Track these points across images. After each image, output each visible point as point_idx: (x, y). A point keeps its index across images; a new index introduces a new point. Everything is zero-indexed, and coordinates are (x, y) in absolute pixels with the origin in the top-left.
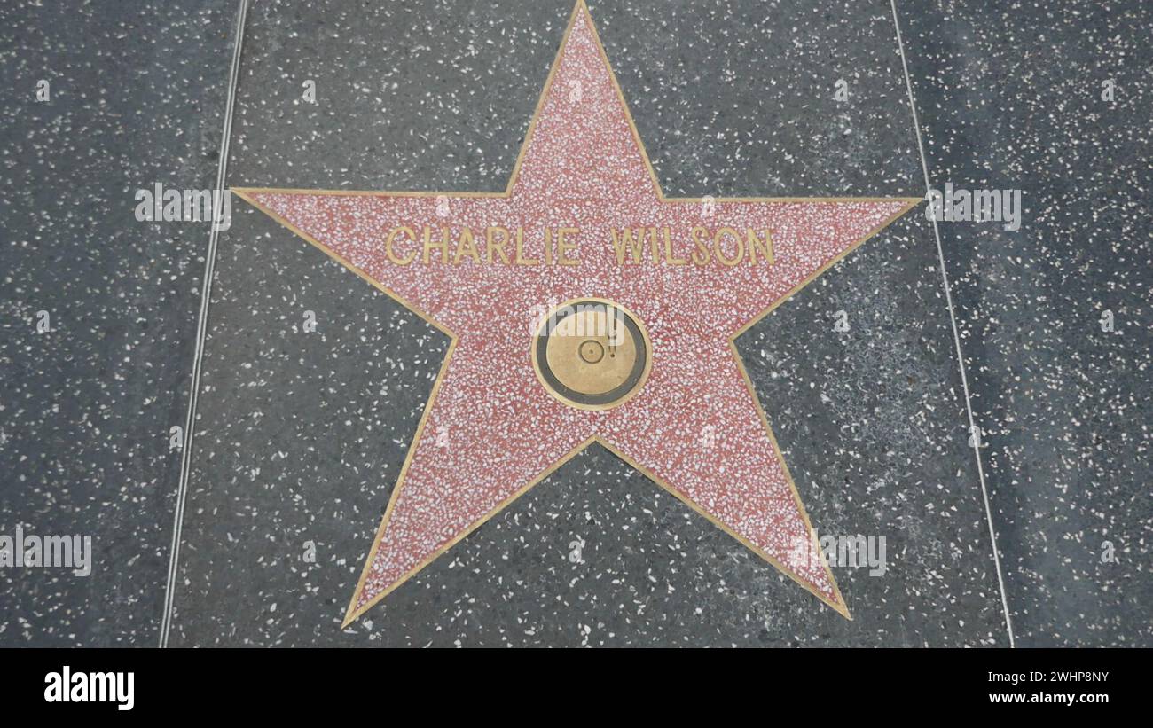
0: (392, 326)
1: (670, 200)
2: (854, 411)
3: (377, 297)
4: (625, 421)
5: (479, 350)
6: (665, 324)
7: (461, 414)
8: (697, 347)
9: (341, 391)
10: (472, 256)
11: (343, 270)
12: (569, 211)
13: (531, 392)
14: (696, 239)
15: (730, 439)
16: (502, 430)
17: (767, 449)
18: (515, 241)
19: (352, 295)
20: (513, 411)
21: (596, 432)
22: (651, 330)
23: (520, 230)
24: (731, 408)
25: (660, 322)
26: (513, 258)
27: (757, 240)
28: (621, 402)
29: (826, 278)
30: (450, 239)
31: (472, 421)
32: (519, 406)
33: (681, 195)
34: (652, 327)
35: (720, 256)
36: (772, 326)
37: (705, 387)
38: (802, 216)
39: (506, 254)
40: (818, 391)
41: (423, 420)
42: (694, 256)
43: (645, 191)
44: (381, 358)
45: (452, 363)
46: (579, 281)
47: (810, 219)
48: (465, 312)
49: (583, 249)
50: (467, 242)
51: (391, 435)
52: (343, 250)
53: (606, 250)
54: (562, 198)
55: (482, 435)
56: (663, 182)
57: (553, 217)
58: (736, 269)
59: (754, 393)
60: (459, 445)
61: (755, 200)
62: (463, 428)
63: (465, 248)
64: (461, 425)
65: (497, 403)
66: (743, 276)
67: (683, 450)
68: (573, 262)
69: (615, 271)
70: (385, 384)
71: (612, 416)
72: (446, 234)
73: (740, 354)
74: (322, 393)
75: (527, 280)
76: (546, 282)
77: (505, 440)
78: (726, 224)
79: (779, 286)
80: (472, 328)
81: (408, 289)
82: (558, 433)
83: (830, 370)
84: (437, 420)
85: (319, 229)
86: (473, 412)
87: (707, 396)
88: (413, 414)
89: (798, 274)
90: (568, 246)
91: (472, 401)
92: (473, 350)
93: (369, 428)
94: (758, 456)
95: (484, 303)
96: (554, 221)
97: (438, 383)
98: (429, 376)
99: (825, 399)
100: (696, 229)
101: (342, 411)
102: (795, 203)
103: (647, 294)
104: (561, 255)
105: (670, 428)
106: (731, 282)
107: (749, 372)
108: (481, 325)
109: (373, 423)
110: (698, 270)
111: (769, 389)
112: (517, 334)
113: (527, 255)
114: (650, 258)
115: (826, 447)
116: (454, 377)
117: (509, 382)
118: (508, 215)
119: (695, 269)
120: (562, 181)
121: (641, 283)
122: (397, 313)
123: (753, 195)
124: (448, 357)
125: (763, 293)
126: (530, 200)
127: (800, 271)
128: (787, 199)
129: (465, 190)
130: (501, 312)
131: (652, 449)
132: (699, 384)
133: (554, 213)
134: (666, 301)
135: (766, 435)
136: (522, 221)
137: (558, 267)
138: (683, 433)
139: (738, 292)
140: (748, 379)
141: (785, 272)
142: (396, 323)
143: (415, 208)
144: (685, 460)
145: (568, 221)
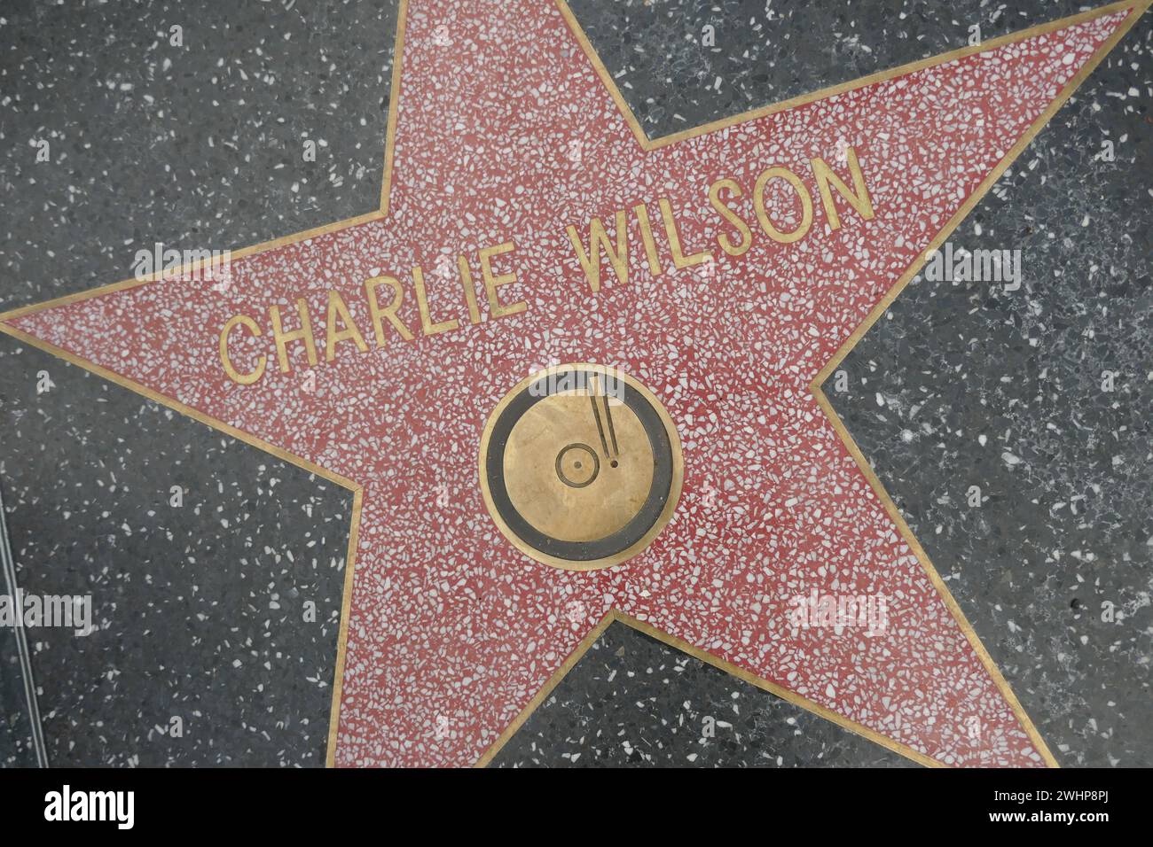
0: (260, 492)
1: (661, 141)
2: (1071, 472)
3: (227, 449)
4: (657, 577)
5: (398, 502)
6: (694, 385)
7: (396, 617)
8: (757, 415)
9: (214, 616)
10: (352, 340)
11: (168, 413)
12: (490, 213)
13: (495, 558)
14: (720, 206)
15: (846, 572)
16: (463, 631)
17: (916, 578)
18: (414, 295)
19: (192, 455)
20: (473, 596)
21: (613, 605)
22: (672, 402)
23: (417, 272)
24: (838, 514)
25: (683, 382)
26: (417, 326)
27: (834, 178)
28: (644, 545)
29: (979, 219)
30: (312, 318)
31: (414, 624)
32: (480, 584)
33: (679, 127)
34: (671, 395)
35: (769, 229)
36: (888, 341)
37: (784, 486)
38: (915, 103)
39: (404, 321)
40: (995, 448)
41: (342, 638)
42: (723, 240)
43: (613, 137)
44: (257, 549)
45: (363, 533)
46: (533, 340)
47: (931, 103)
48: (363, 441)
49: (527, 281)
50: (339, 318)
51: (301, 672)
52: (161, 381)
53: (566, 270)
54: (473, 192)
55: (435, 644)
56: (641, 110)
57: (465, 232)
58: (804, 247)
59: (875, 480)
60: (404, 668)
61: (816, 96)
62: (404, 639)
63: (339, 329)
64: (399, 635)
65: (446, 587)
66: (819, 258)
67: (765, 607)
68: (517, 308)
69: (588, 307)
70: (273, 591)
71: (634, 572)
72: (304, 311)
73: (838, 410)
74: (189, 624)
75: (448, 361)
76: (478, 356)
77: (470, 646)
78: (771, 160)
79: (889, 260)
80: (379, 466)
81: (270, 423)
82: (552, 619)
83: (1012, 402)
84: (362, 634)
85: (118, 354)
86: (413, 610)
87: (790, 503)
88: (325, 631)
89: (923, 226)
90: (501, 280)
91: (407, 592)
92: (390, 504)
93: (268, 665)
94: (900, 594)
95: (389, 419)
96: (470, 239)
97: (350, 574)
98: (333, 564)
99: (1011, 460)
100: (717, 186)
101: (224, 647)
102: (897, 80)
103: (652, 336)
104: (493, 301)
105: (736, 572)
106: (798, 274)
107: (858, 440)
108: (393, 458)
109: (272, 658)
110: (734, 266)
111: (900, 465)
112: (452, 461)
113: (439, 314)
114: (645, 265)
115: (1026, 552)
116: (372, 557)
117: (456, 548)
118: (393, 250)
119: (728, 267)
120: (467, 159)
121: (638, 317)
122: (262, 468)
123: (811, 88)
124: (354, 525)
125: (861, 281)
126: (422, 210)
127: (927, 219)
128: (881, 76)
129: (316, 224)
130: (419, 429)
131: (711, 616)
132: (772, 483)
133: (467, 225)
134: (688, 341)
135: (910, 552)
136: (418, 254)
137: (494, 325)
138: (760, 578)
139: (815, 290)
140: (859, 454)
141: (897, 228)
142: (265, 485)
143: (246, 280)
144: (772, 624)
145: (492, 234)
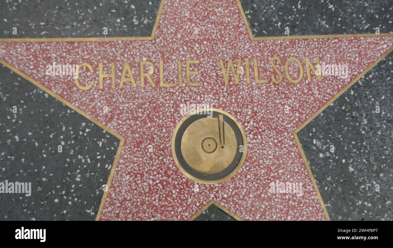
0: (81, 133)
1: (258, 38)
2: (368, 176)
3: (70, 114)
4: (231, 190)
5: (138, 147)
6: (255, 124)
7: (129, 191)
8: (274, 139)
9: (50, 180)
10: (131, 82)
11: (46, 95)
12: (193, 48)
13: (172, 174)
14: (273, 65)
15: (295, 198)
16: (155, 200)
17: (317, 204)
18: (159, 71)
19: (54, 113)
20: (161, 187)
21: (213, 198)
22: (246, 129)
23: (161, 63)
24: (295, 178)
25: (251, 123)
26: (158, 82)
27: (311, 66)
28: (228, 178)
29: (353, 89)
30: (116, 70)
31: (136, 195)
32: (165, 183)
33: (264, 35)
34: (246, 127)
35: (288, 77)
36: (320, 123)
37: (279, 165)
38: (339, 48)
39: (153, 80)
40: (347, 164)
41: (104, 196)
42: (273, 77)
43: (241, 33)
44: (75, 156)
45: (121, 157)
46: (201, 97)
47: (344, 49)
48: (128, 121)
49: (202, 75)
50: (127, 73)
51: (84, 207)
52: (46, 81)
53: (217, 75)
54: (188, 39)
55: (142, 204)
56: (253, 26)
57: (182, 53)
58: (298, 86)
59: (309, 168)
60: (128, 211)
61: (310, 37)
62: (130, 200)
63: (126, 77)
64: (129, 198)
65: (151, 182)
66: (303, 90)
67: (266, 206)
68: (197, 84)
69: (223, 89)
70: (79, 173)
71: (223, 187)
72: (113, 67)
73: (301, 143)
74: (38, 182)
75: (167, 98)
76: (179, 98)
77: (156, 206)
78: (292, 54)
79: (324, 96)
80: (133, 132)
81: (91, 107)
82: (190, 200)
83: (354, 150)
84: (113, 196)
85: (28, 67)
86: (136, 189)
87: (281, 171)
88: (98, 193)
89: (336, 88)
90: (192, 73)
91: (135, 182)
92: (135, 147)
93: (70, 203)
94: (311, 208)
95: (140, 115)
96: (184, 56)
97: (113, 172)
98: (107, 166)
99: (351, 169)
100: (273, 58)
101: (52, 193)
102: (335, 39)
103: (244, 105)
104: (188, 79)
105: (258, 193)
106: (295, 94)
107: (306, 154)
108: (139, 130)
109: (72, 200)
110: (275, 87)
111: (317, 165)
112: (162, 135)
113: (167, 80)
114: (245, 79)
115: (351, 200)
116: (123, 166)
117: (158, 168)
118: (153, 53)
119: (273, 86)
120: (187, 27)
121: (240, 97)
122: (84, 124)
123: (309, 34)
124: (118, 153)
125: (315, 101)
126: (167, 41)
127: (338, 86)
128: (331, 36)
129: (124, 36)
130: (152, 121)
131: (247, 207)
132: (276, 164)
133: (183, 50)
134: (255, 109)
135: (316, 195)
136: (163, 56)
137: (187, 88)
138: (266, 196)
139: (300, 101)
140: (305, 159)
141: (328, 86)
142: (84, 131)
143: (91, 50)
144: (267, 213)
145: (192, 56)
